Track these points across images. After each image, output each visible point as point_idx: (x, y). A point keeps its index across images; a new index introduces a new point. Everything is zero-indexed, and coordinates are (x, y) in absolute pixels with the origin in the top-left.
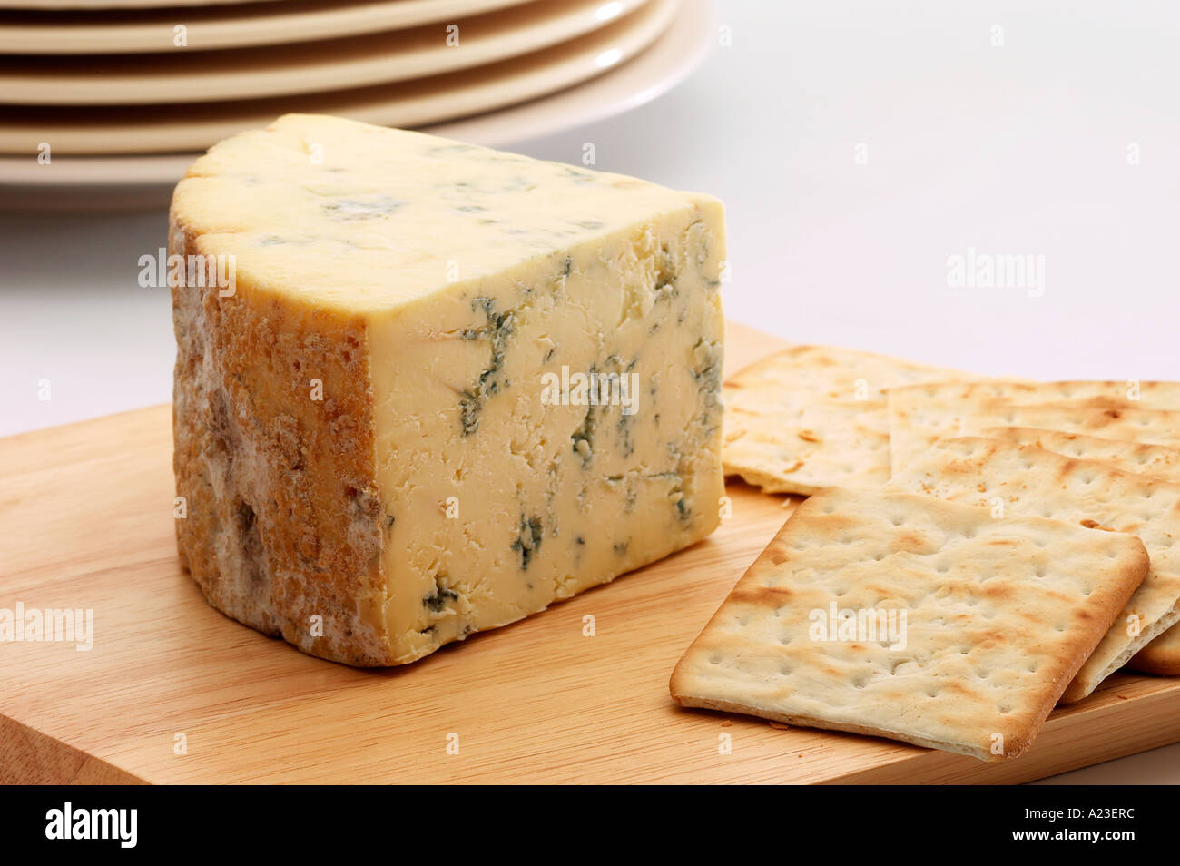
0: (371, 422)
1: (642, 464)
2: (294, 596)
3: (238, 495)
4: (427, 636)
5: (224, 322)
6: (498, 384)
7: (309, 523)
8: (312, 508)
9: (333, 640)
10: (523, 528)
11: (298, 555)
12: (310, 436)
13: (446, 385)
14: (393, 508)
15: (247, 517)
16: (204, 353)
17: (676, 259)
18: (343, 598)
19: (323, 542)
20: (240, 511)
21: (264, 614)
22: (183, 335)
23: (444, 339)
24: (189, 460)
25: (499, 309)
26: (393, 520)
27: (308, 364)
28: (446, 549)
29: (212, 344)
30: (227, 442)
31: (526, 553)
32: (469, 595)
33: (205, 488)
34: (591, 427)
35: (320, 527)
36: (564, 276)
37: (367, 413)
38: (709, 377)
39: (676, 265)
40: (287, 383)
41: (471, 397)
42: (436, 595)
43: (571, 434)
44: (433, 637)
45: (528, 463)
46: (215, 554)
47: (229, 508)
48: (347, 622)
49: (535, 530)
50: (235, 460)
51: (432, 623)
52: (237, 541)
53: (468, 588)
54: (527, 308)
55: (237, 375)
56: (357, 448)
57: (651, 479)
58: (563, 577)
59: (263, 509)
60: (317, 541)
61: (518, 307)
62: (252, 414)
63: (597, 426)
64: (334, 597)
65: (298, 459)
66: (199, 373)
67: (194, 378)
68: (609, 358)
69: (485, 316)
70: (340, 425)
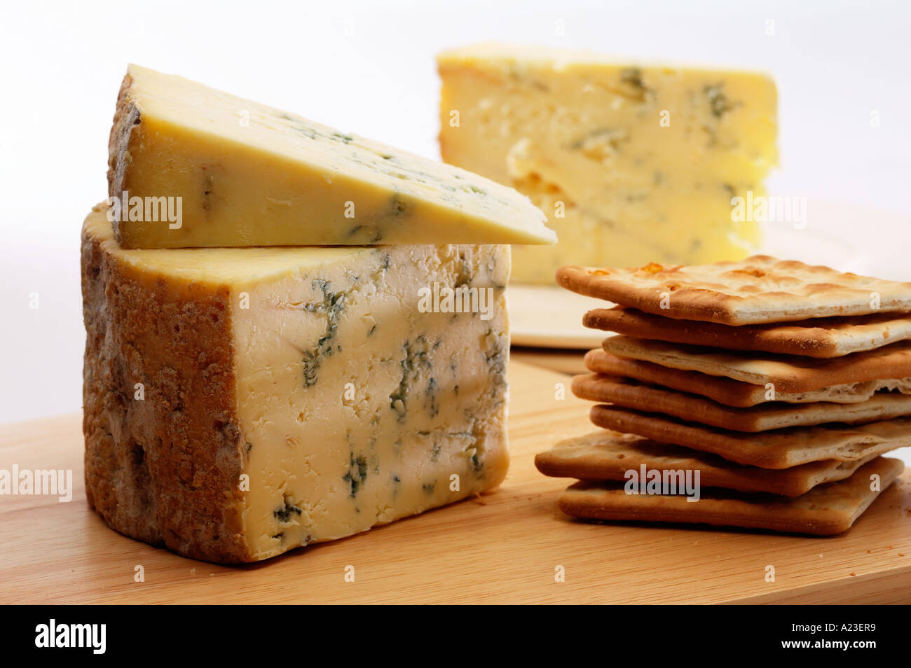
0: (234, 368)
1: (445, 423)
2: (174, 512)
3: (132, 438)
4: (278, 540)
5: (122, 302)
6: (332, 348)
7: (186, 452)
8: (189, 440)
9: (204, 544)
10: (352, 464)
11: (178, 478)
12: (186, 384)
13: (292, 345)
14: (250, 436)
15: (138, 454)
16: (105, 332)
17: (471, 265)
18: (213, 510)
19: (197, 466)
20: (133, 451)
21: (151, 529)
22: (90, 324)
23: (290, 308)
24: (95, 418)
25: (333, 290)
26: (251, 446)
27: (185, 326)
28: (292, 474)
29: (112, 321)
30: (123, 397)
31: (354, 484)
32: (310, 513)
33: (107, 438)
34: (405, 390)
35: (194, 454)
36: (384, 270)
37: (231, 361)
38: (497, 361)
39: (471, 270)
40: (169, 343)
41: (312, 357)
42: (284, 510)
43: (389, 395)
44: (282, 541)
45: (356, 413)
46: (114, 487)
47: (124, 449)
48: (216, 528)
49: (361, 467)
50: (129, 409)
51: (281, 531)
52: (131, 474)
53: (309, 506)
54: (355, 291)
55: (131, 342)
56: (223, 389)
57: (452, 436)
58: (383, 507)
59: (150, 445)
60: (192, 466)
61: (348, 290)
62: (142, 371)
63: (410, 389)
64: (205, 510)
65: (178, 402)
66: (102, 348)
67: (98, 354)
68: (419, 337)
69: (322, 294)
70: (209, 372)
